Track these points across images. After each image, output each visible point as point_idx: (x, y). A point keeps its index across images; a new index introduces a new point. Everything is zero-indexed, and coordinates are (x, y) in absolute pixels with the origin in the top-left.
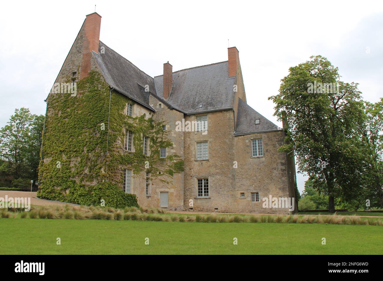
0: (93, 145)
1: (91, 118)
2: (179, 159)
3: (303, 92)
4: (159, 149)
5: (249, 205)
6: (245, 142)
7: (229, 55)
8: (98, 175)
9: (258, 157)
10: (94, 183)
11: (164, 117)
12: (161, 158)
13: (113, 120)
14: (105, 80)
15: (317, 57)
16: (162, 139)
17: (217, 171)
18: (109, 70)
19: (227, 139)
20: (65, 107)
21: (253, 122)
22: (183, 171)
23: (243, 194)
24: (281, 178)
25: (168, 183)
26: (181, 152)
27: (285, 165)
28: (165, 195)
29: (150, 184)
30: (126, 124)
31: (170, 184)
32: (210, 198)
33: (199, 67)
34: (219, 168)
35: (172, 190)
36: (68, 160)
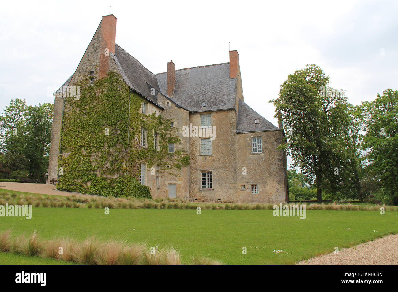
0: (114, 141)
1: (111, 116)
2: (185, 154)
3: (300, 98)
4: (168, 144)
5: (249, 196)
6: (246, 139)
7: (230, 58)
8: (119, 169)
9: (258, 154)
10: (116, 176)
11: (172, 115)
12: (169, 152)
13: (132, 118)
14: (124, 81)
15: (312, 65)
16: (170, 135)
17: (220, 165)
18: (125, 70)
19: (229, 136)
20: (83, 104)
21: (253, 121)
22: (189, 164)
23: (243, 186)
24: (278, 173)
25: (176, 176)
26: (187, 147)
27: (282, 161)
28: (173, 187)
29: (159, 177)
30: (142, 122)
31: (178, 177)
32: (214, 190)
33: (200, 67)
34: (222, 163)
35: (180, 183)
36: (88, 155)
